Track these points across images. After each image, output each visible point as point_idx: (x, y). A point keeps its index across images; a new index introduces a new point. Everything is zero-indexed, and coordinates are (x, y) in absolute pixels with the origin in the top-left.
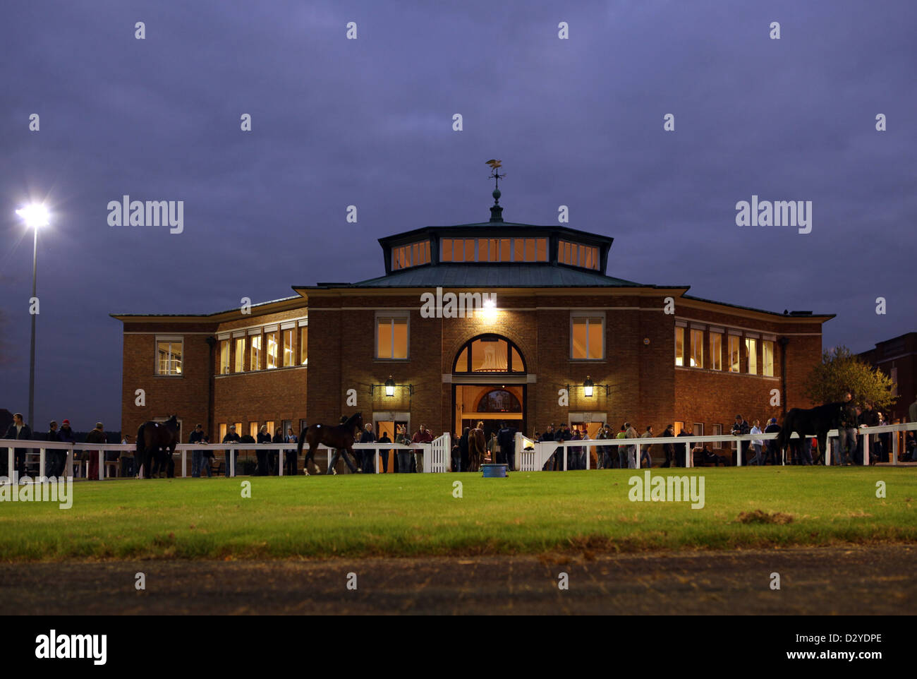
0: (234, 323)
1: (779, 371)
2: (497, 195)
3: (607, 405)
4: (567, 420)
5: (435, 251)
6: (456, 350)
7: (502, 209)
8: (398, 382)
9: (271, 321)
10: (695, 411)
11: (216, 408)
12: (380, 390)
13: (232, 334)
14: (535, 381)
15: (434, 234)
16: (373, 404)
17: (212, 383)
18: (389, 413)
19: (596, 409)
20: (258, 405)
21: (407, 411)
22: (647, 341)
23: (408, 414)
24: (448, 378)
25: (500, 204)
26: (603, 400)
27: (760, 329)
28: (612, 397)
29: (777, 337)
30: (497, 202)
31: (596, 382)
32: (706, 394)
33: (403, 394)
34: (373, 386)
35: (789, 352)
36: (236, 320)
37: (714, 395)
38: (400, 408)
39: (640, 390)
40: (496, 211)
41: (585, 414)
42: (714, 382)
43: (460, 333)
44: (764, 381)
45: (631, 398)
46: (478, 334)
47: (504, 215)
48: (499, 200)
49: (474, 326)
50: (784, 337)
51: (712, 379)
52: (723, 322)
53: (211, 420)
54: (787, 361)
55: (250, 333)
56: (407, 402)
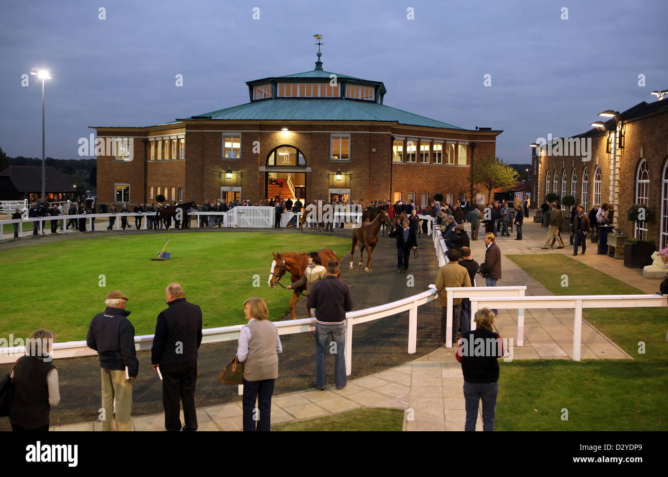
0: (157, 132)
1: (470, 161)
2: (319, 55)
3: (350, 185)
4: (328, 192)
5: (275, 91)
6: (267, 153)
7: (322, 63)
8: (234, 171)
9: (172, 133)
10: (409, 186)
11: (149, 178)
12: (225, 175)
13: (155, 138)
14: (310, 171)
15: (274, 81)
16: (221, 183)
17: (146, 164)
18: (229, 187)
19: (344, 187)
20: (168, 178)
21: (239, 186)
22: (374, 150)
23: (240, 188)
24: (263, 169)
25: (321, 60)
26: (348, 181)
27: (457, 139)
28: (353, 182)
29: (469, 142)
30: (319, 59)
31: (344, 172)
32: (417, 176)
33: (237, 177)
34: (221, 173)
35: (476, 151)
36: (157, 131)
37: (423, 177)
38: (236, 185)
39: (370, 176)
40: (319, 64)
41: (338, 189)
42: (423, 169)
43: (269, 145)
44: (458, 168)
45: (363, 181)
46: (279, 145)
47: (323, 66)
48: (320, 58)
49: (277, 141)
50: (473, 143)
51: (421, 168)
52: (430, 136)
53: (145, 185)
54: (475, 156)
55: (164, 139)
56: (239, 182)
